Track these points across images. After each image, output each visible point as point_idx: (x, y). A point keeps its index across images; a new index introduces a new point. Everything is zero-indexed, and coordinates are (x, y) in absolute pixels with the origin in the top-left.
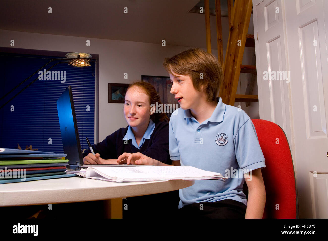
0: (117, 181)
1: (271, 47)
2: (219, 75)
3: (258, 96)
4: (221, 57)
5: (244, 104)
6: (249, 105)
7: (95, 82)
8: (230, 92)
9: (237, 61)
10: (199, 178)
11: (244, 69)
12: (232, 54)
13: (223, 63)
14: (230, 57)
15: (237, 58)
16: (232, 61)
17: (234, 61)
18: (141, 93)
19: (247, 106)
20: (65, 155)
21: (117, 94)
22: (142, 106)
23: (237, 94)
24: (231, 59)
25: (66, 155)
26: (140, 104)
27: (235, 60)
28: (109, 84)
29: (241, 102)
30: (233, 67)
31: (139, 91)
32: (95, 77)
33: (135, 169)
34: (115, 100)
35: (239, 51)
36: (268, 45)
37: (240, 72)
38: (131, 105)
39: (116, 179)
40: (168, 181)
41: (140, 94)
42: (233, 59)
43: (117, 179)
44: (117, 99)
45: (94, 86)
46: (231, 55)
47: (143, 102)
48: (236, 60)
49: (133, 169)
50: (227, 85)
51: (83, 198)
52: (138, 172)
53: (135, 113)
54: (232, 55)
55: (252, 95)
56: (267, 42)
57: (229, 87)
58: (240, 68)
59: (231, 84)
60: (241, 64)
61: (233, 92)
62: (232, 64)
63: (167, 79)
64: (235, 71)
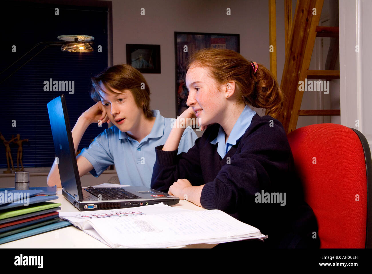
4: (288, 12)
7: (107, 42)
8: (299, 66)
9: (311, 21)
11: (322, 32)
12: (304, 9)
14: (301, 14)
16: (304, 20)
17: (307, 21)
24: (303, 17)
27: (309, 19)
28: (127, 45)
30: (305, 29)
32: (107, 35)
37: (315, 36)
42: (306, 17)
44: (139, 67)
45: (107, 47)
46: (303, 11)
50: (296, 56)
57: (299, 58)
58: (316, 31)
59: (301, 54)
60: (318, 26)
61: (304, 67)
62: (304, 25)
63: (213, 37)
64: (308, 36)
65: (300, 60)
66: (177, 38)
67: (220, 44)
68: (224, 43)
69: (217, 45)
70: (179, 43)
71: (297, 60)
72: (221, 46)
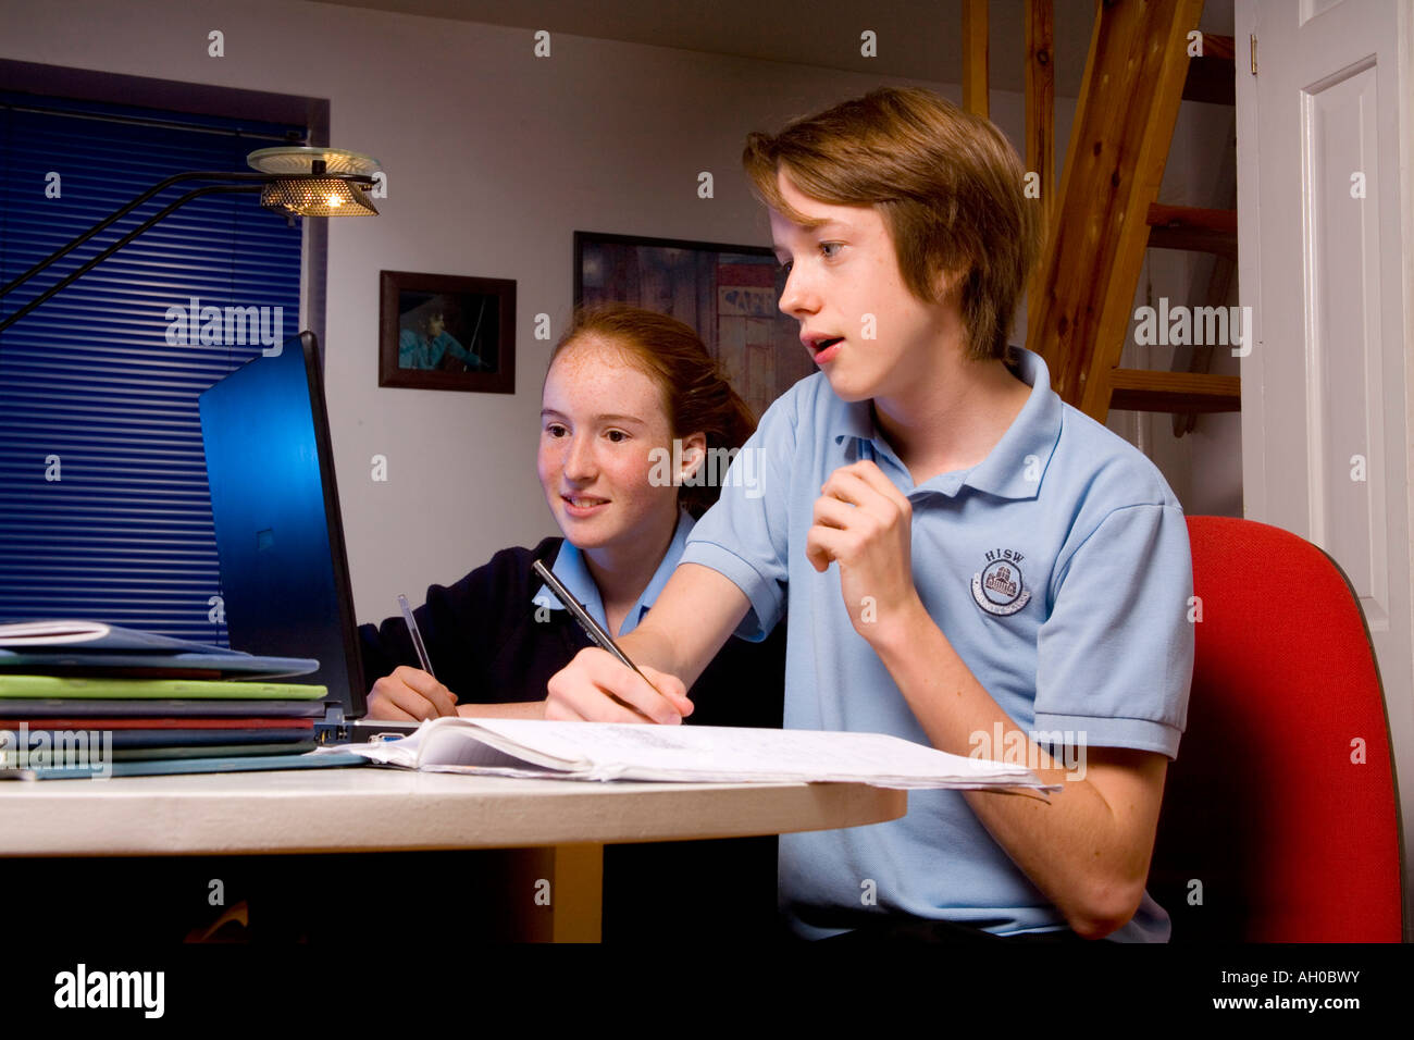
0: (596, 777)
1: (1321, 116)
2: (1021, 220)
3: (1238, 380)
4: (1041, 154)
5: (1165, 420)
6: (1190, 428)
7: (299, 262)
8: (1084, 349)
9: (1131, 183)
10: (937, 779)
11: (1169, 229)
12: (1104, 139)
13: (1053, 190)
14: (1091, 160)
15: (1134, 170)
16: (1102, 180)
17: (1115, 180)
18: (617, 372)
19: (1178, 433)
20: (314, 665)
21: (431, 337)
22: (627, 437)
23: (1122, 366)
24: (1098, 171)
25: (317, 663)
26: (618, 426)
27: (1121, 174)
28: (383, 274)
29: (1147, 413)
30: (1108, 213)
31: (607, 361)
32: (300, 233)
33: (647, 733)
34: (419, 372)
35: (1145, 126)
36: (1308, 103)
37: (1144, 243)
38: (571, 434)
39: (588, 768)
40: (806, 785)
41: (613, 377)
42: (1112, 171)
43: (596, 768)
44: (430, 363)
45: (297, 281)
46: (1098, 149)
47: (632, 414)
48: (1124, 178)
49: (638, 732)
50: (1070, 316)
51: (477, 833)
52: (666, 745)
53: (591, 472)
54: (1104, 147)
55: (1207, 372)
56: (1303, 89)
57: (1081, 324)
58: (1148, 223)
59: (1090, 309)
60: (1154, 201)
61: (1100, 357)
62: (1104, 200)
63: (725, 260)
64: (1118, 240)
65: (1087, 331)
66: (585, 257)
67: (752, 290)
68: (769, 286)
69: (741, 290)
70: (589, 274)
71: (1074, 331)
72: (757, 295)
